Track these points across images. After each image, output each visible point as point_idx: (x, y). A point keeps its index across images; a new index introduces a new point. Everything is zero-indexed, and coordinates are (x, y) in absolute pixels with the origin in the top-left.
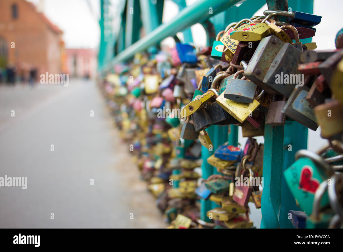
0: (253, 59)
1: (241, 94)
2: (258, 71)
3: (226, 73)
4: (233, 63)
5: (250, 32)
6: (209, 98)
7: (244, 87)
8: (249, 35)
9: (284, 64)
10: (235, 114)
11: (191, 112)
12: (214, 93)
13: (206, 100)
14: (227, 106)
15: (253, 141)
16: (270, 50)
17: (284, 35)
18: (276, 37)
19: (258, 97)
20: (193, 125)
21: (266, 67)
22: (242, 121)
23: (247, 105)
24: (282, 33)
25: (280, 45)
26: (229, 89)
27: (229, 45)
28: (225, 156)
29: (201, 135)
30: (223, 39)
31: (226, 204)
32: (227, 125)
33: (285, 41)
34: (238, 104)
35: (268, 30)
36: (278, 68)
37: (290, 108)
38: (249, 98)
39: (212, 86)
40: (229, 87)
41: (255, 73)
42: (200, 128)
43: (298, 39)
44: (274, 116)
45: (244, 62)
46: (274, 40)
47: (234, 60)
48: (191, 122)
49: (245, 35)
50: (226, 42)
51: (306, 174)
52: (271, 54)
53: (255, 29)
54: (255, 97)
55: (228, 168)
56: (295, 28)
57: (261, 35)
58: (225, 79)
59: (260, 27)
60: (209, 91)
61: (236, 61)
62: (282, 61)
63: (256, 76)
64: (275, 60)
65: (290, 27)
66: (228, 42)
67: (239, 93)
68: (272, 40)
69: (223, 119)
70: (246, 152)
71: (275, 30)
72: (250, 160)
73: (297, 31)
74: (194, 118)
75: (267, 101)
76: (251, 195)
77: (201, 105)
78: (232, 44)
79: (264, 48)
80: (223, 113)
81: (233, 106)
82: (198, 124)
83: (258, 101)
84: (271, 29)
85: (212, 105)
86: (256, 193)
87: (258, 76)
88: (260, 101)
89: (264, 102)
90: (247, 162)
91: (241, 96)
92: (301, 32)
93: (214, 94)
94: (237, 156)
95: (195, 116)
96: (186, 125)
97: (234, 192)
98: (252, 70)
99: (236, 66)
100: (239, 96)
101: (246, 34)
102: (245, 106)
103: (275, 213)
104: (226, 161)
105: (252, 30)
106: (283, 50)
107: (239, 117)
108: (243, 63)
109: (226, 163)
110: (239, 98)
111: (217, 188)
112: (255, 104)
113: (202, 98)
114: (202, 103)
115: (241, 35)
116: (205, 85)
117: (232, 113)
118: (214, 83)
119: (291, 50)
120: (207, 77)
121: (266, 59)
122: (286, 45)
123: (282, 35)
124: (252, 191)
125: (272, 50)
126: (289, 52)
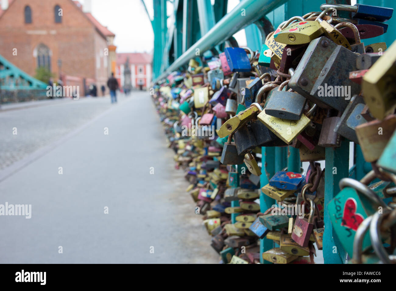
0: (299, 66)
1: (285, 109)
2: (305, 80)
3: (274, 83)
4: (280, 71)
5: (297, 33)
6: (251, 114)
7: (290, 101)
8: (296, 36)
9: (335, 72)
10: (280, 134)
11: (230, 132)
12: (258, 108)
13: (247, 116)
14: (270, 124)
15: (315, 166)
16: (319, 55)
17: (338, 35)
18: (328, 39)
19: (309, 112)
20: (235, 147)
21: (315, 76)
22: (288, 142)
23: (295, 122)
24: (335, 33)
25: (332, 48)
26: (272, 103)
27: (275, 50)
28: (282, 184)
29: (246, 159)
30: (269, 42)
31: (285, 243)
32: (273, 147)
33: (340, 42)
34: (283, 121)
35: (320, 29)
36: (327, 76)
37: (343, 126)
38: (295, 113)
39: (256, 100)
40: (272, 101)
41: (300, 84)
42: (243, 151)
43: (359, 39)
44: (327, 135)
45: (292, 69)
46: (325, 42)
47: (281, 68)
48: (233, 143)
49: (291, 37)
50: (272, 45)
51: (350, 207)
52: (321, 60)
53: (304, 29)
54: (304, 112)
55: (286, 199)
56: (355, 26)
57: (310, 36)
58: (272, 90)
59: (310, 26)
60: (252, 105)
61: (284, 68)
62: (332, 68)
63: (302, 87)
64: (325, 67)
65: (348, 25)
66: (274, 46)
67: (283, 108)
68: (322, 42)
69: (268, 140)
70: (307, 180)
71: (327, 30)
72: (311, 189)
73: (357, 30)
74: (236, 139)
75: (322, 117)
76: (313, 232)
77: (239, 123)
78: (279, 48)
79: (312, 52)
80: (268, 132)
81: (277, 124)
82: (240, 146)
83: (309, 117)
84: (322, 28)
85: (255, 122)
86: (318, 231)
87: (304, 87)
88: (312, 117)
89: (318, 118)
90: (308, 192)
91: (285, 112)
92: (364, 30)
93: (257, 110)
94: (296, 184)
95: (237, 137)
96: (226, 146)
97: (293, 228)
98: (297, 80)
99: (284, 75)
100: (283, 111)
101: (293, 36)
102: (292, 124)
103: (340, 256)
104: (283, 190)
105: (300, 31)
106: (335, 54)
107: (284, 138)
108: (291, 71)
109: (284, 193)
110: (283, 114)
111: (273, 224)
112: (305, 121)
113: (241, 114)
114: (241, 120)
115: (287, 37)
116: (248, 99)
117: (276, 132)
118: (259, 96)
119: (343, 53)
120: (249, 88)
121: (314, 66)
122: (339, 47)
123: (335, 36)
124: (314, 228)
125: (322, 54)
126: (341, 56)
